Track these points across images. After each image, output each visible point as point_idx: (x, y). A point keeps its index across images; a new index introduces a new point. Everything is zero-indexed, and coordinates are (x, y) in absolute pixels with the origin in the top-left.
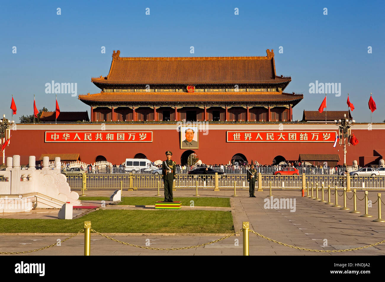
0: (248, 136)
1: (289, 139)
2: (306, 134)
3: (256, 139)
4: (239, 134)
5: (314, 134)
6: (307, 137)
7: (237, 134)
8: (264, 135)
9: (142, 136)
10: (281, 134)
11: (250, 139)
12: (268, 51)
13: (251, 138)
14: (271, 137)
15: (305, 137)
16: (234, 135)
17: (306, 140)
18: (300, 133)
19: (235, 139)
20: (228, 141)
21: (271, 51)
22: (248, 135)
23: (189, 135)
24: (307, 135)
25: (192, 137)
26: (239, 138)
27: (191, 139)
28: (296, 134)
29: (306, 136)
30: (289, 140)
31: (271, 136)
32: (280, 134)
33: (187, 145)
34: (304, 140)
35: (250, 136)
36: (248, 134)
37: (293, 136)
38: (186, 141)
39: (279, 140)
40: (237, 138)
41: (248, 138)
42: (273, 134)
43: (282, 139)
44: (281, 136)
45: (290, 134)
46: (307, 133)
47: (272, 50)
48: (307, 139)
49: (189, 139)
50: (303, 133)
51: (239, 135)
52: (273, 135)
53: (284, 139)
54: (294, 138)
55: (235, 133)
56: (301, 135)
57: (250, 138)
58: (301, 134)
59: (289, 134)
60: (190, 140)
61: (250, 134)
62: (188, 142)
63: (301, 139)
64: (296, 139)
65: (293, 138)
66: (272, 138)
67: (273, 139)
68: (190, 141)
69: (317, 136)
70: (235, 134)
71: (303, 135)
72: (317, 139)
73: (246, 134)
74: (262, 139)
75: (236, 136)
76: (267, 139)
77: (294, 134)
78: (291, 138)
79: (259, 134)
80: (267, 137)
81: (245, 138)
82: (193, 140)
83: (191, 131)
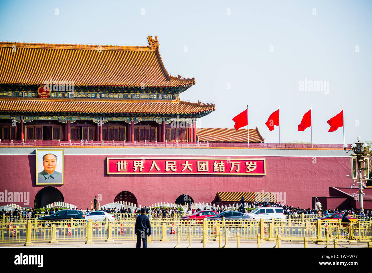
0: (138, 165)
1: (199, 170)
3: (151, 169)
4: (125, 161)
5: (233, 163)
6: (224, 168)
7: (122, 161)
10: (187, 162)
11: (141, 170)
12: (149, 38)
13: (143, 167)
14: (172, 167)
15: (220, 168)
16: (119, 164)
17: (222, 172)
18: (214, 161)
19: (119, 170)
20: (110, 172)
21: (154, 38)
22: (138, 164)
23: (49, 164)
25: (54, 167)
26: (125, 167)
27: (51, 170)
28: (207, 162)
29: (222, 165)
30: (197, 172)
31: (172, 165)
32: (185, 161)
33: (46, 179)
34: (219, 172)
35: (142, 165)
36: (138, 162)
37: (203, 165)
38: (44, 173)
39: (184, 171)
40: (122, 168)
42: (175, 162)
43: (188, 170)
44: (187, 165)
45: (200, 163)
46: (224, 161)
47: (156, 38)
48: (224, 170)
49: (48, 169)
50: (219, 161)
51: (125, 164)
52: (175, 164)
53: (191, 170)
54: (206, 169)
56: (216, 165)
58: (216, 162)
59: (198, 162)
60: (50, 172)
61: (142, 162)
62: (47, 174)
63: (215, 170)
64: (207, 170)
66: (174, 168)
67: (176, 170)
68: (50, 173)
69: (238, 165)
70: (119, 162)
71: (218, 164)
72: (238, 170)
73: (135, 162)
74: (159, 169)
75: (120, 165)
76: (167, 169)
77: (206, 163)
78: (201, 168)
79: (154, 162)
80: (167, 166)
81: (134, 169)
82: (55, 170)
83: (50, 157)
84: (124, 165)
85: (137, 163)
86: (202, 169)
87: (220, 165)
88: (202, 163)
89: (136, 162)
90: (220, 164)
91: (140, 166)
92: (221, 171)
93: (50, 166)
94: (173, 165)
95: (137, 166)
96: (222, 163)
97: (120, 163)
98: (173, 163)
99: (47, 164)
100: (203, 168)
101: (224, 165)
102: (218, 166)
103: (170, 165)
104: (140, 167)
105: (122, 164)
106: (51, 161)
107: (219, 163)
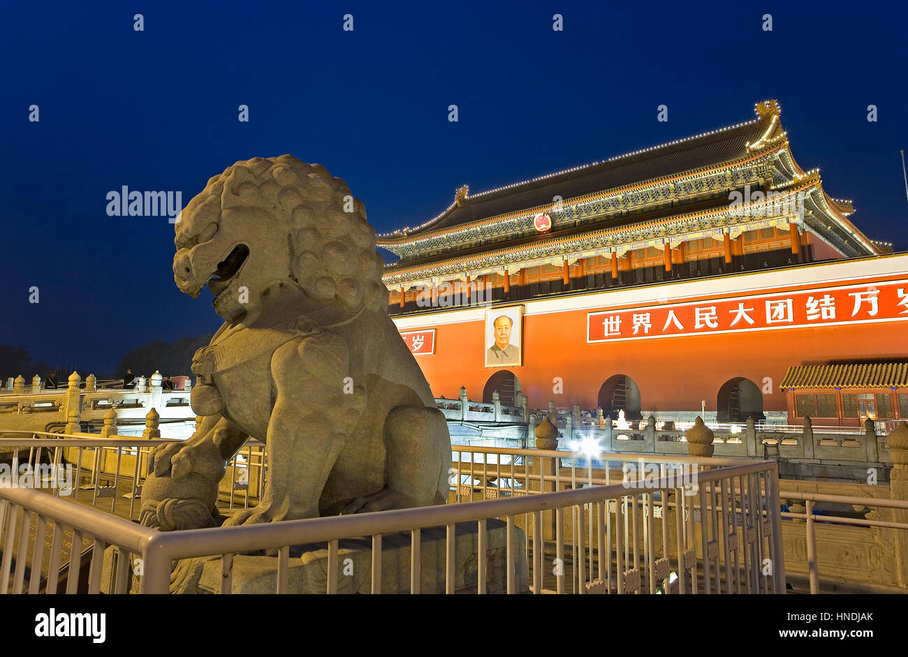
0: (641, 322)
1: (769, 321)
2: (827, 297)
3: (664, 329)
4: (618, 317)
5: (858, 295)
6: (833, 310)
7: (612, 318)
8: (686, 315)
9: (416, 343)
10: (741, 305)
11: (646, 331)
13: (650, 326)
14: (707, 319)
15: (824, 310)
16: (606, 323)
17: (829, 320)
18: (806, 297)
19: (606, 334)
20: (590, 339)
22: (641, 319)
23: (502, 332)
24: (831, 302)
25: (508, 337)
26: (618, 329)
27: (505, 342)
28: (790, 301)
29: (827, 303)
30: (766, 325)
31: (707, 315)
32: (735, 305)
33: (498, 357)
34: (820, 320)
35: (648, 321)
36: (641, 316)
37: (780, 309)
38: (495, 348)
39: (738, 326)
40: (612, 330)
41: (642, 328)
42: (713, 309)
43: (743, 324)
44: (741, 312)
45: (771, 305)
46: (831, 294)
48: (833, 316)
49: (502, 342)
50: (818, 296)
51: (618, 322)
52: (714, 312)
53: (751, 321)
54: (786, 316)
55: (608, 316)
56: (811, 304)
57: (647, 326)
58: (811, 299)
59: (768, 303)
60: (503, 345)
61: (648, 315)
62: (499, 349)
63: (809, 318)
64: (790, 319)
65: (782, 316)
66: (712, 322)
67: (716, 325)
68: (503, 347)
69: (874, 299)
70: (606, 320)
71: (816, 302)
72: (873, 312)
73: (635, 316)
74: (681, 327)
75: (609, 325)
76: (698, 326)
77: (785, 303)
78: (774, 316)
79: (671, 314)
80: (698, 320)
81: (634, 330)
82: (510, 343)
83: (505, 322)
84: (614, 325)
85: (638, 319)
86: (777, 318)
87: (821, 305)
88: (777, 305)
89: (637, 317)
90: (823, 303)
91: (644, 323)
92: (825, 316)
93: (503, 336)
94: (710, 316)
95: (639, 324)
96: (827, 299)
97: (609, 321)
98: (710, 311)
99: (499, 333)
100: (778, 315)
101: (834, 304)
102: (818, 307)
103: (704, 317)
104: (645, 325)
105: (612, 323)
106: (504, 328)
107: (821, 300)
